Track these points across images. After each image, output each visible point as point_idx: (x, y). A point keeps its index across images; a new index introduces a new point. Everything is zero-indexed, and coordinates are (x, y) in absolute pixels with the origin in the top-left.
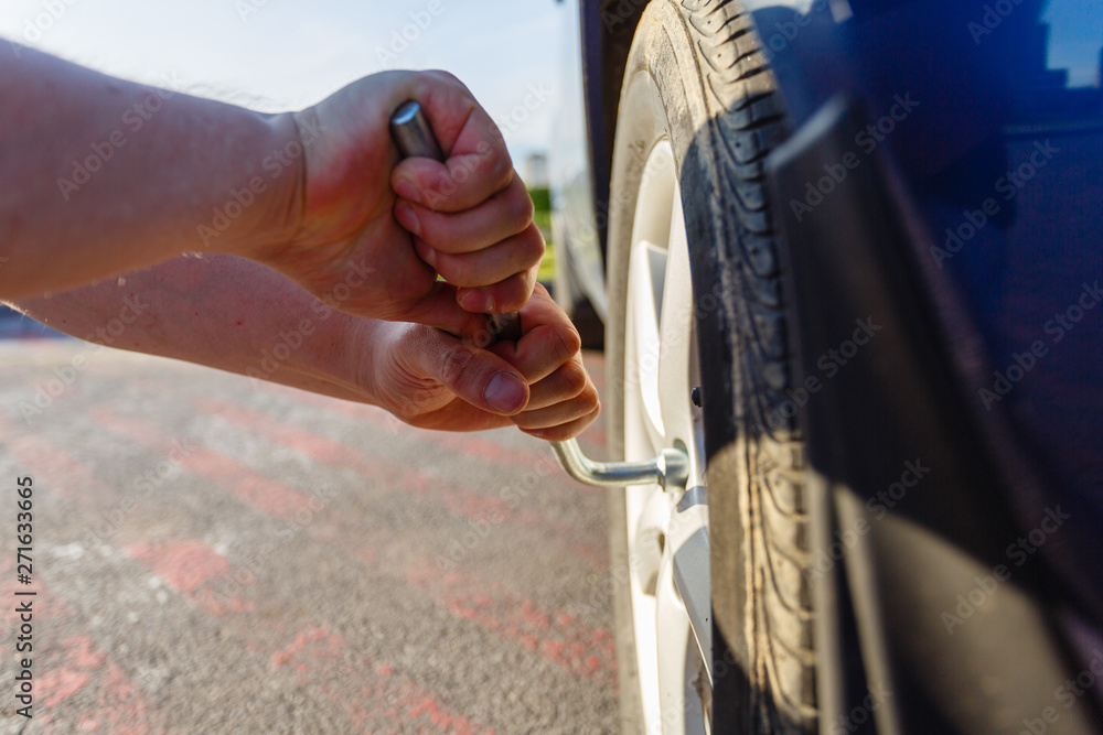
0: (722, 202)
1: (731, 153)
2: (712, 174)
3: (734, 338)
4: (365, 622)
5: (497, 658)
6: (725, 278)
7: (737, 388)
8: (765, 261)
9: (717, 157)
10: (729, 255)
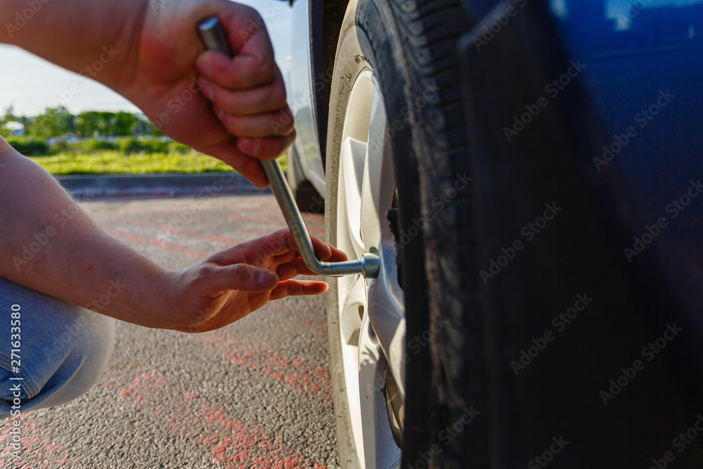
0: (412, 89)
1: (416, 60)
2: (405, 73)
3: (421, 169)
4: (178, 369)
5: (260, 386)
6: (415, 133)
7: (424, 198)
8: (440, 121)
9: (408, 63)
10: (416, 119)
